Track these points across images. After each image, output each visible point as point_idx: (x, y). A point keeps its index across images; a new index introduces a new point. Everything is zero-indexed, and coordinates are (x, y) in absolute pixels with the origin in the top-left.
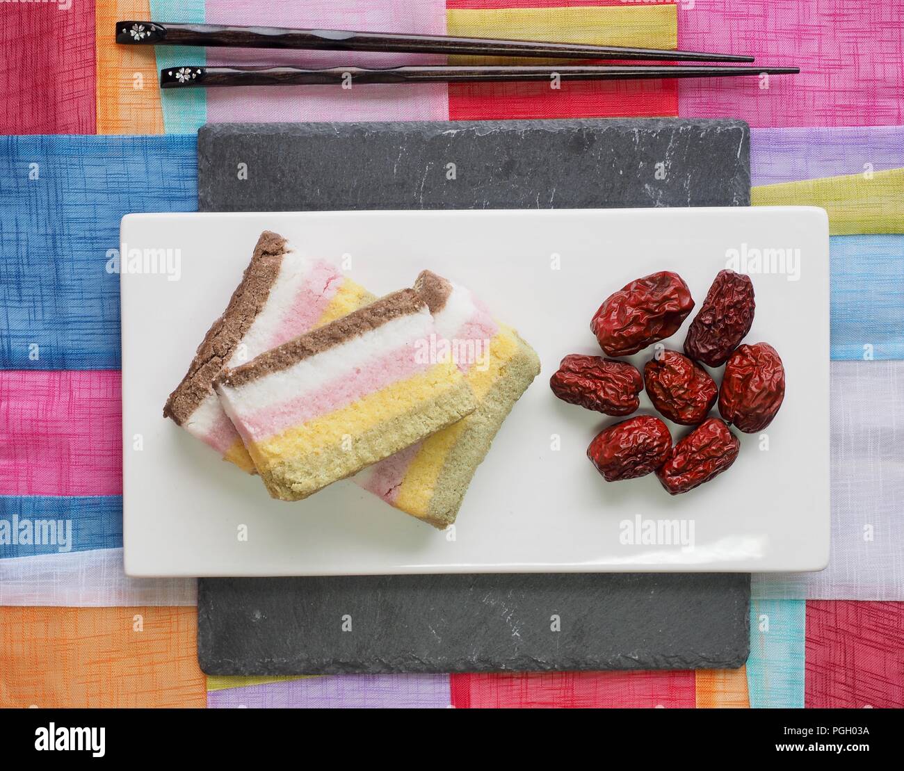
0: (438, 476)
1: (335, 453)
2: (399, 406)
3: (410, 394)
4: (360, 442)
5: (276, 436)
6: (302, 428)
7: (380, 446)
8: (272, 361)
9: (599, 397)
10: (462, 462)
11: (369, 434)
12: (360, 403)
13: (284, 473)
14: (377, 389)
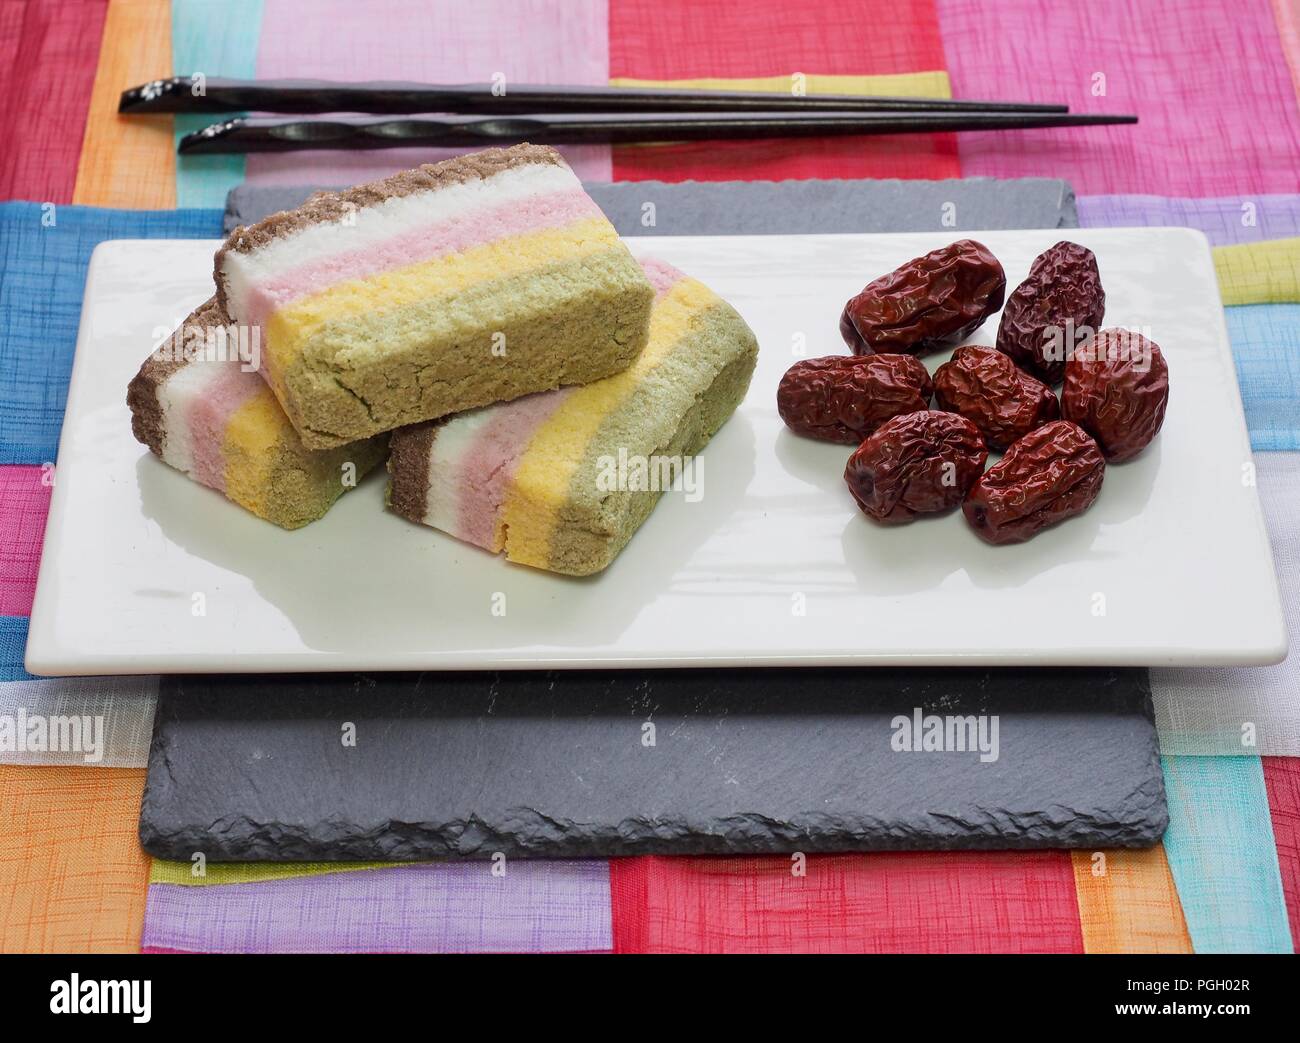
0: (587, 445)
1: (412, 314)
3: (541, 251)
4: (454, 301)
6: (358, 283)
7: (488, 307)
8: (316, 210)
10: (629, 430)
11: (470, 292)
12: (458, 257)
13: (322, 341)
14: (485, 241)
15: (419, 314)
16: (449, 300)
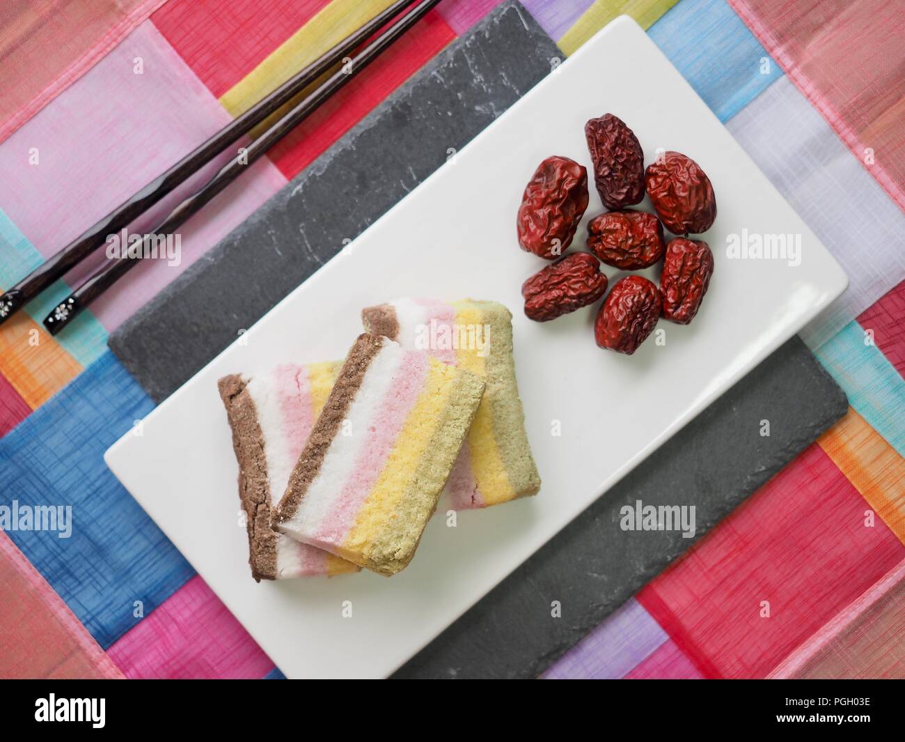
0: (500, 457)
1: (407, 505)
2: (426, 430)
3: (428, 414)
4: (419, 481)
5: (352, 529)
7: (436, 472)
8: (302, 475)
9: (572, 297)
10: (509, 431)
11: (421, 469)
12: (395, 452)
13: (381, 552)
14: (398, 430)
15: (411, 503)
16: (416, 483)
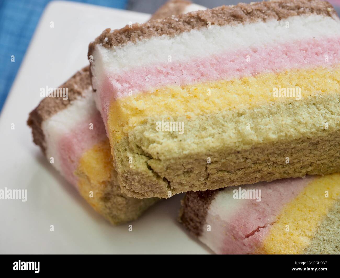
1: (210, 122)
3: (312, 84)
4: (243, 116)
5: (145, 93)
6: (177, 89)
7: (266, 125)
8: (161, 26)
11: (256, 110)
12: (252, 80)
13: (142, 132)
14: (273, 70)
15: (216, 123)
16: (240, 115)
